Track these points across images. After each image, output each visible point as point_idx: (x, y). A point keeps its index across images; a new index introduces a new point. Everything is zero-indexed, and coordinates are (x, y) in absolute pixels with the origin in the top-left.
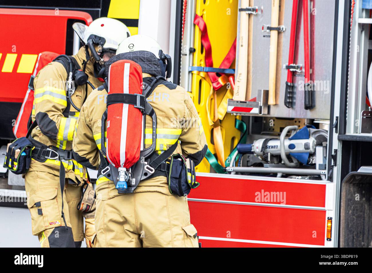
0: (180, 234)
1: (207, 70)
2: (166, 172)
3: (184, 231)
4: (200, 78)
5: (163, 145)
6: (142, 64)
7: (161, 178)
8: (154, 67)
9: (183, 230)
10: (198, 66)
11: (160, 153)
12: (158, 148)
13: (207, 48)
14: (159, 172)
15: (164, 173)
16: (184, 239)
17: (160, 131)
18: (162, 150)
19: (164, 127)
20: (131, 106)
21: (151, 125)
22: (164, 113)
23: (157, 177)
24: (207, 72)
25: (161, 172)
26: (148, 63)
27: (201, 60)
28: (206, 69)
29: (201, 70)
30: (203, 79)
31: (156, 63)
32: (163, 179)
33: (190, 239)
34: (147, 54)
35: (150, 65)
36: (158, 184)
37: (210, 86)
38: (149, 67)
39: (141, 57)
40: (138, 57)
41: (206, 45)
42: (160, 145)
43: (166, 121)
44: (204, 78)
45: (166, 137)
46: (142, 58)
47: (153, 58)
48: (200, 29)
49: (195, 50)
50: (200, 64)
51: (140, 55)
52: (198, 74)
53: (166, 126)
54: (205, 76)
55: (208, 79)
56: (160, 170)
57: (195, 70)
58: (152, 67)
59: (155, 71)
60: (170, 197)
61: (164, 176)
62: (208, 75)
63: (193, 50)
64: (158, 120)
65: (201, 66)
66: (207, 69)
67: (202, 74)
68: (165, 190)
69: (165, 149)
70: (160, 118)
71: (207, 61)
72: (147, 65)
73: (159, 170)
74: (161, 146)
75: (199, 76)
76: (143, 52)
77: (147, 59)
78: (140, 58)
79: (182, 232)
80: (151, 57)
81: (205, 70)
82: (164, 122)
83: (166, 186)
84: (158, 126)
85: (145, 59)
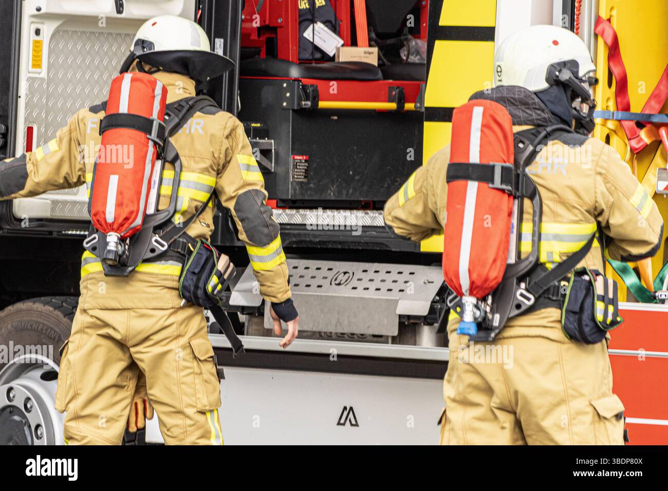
0: (586, 413)
1: (619, 118)
2: (560, 300)
3: (595, 408)
4: (607, 131)
5: (552, 253)
6: (512, 110)
7: (549, 313)
8: (536, 113)
9: (592, 405)
10: (603, 109)
11: (550, 266)
12: (543, 259)
13: (618, 78)
14: (547, 300)
15: (557, 302)
16: (593, 422)
17: (548, 227)
18: (553, 262)
19: (556, 219)
20: (484, 185)
21: (531, 217)
22: (555, 196)
23: (543, 310)
24: (620, 121)
25: (550, 301)
26: (523, 107)
27: (608, 99)
28: (617, 115)
29: (610, 116)
30: (613, 133)
31: (537, 107)
32: (553, 313)
33: (604, 423)
34: (519, 93)
35: (528, 111)
36: (543, 322)
37: (626, 145)
38: (526, 115)
39: (509, 98)
40: (504, 97)
41: (616, 71)
42: (548, 253)
43: (560, 209)
44: (615, 131)
45: (557, 237)
46: (512, 100)
47: (530, 98)
48: (606, 43)
49: (597, 81)
50: (607, 107)
51: (508, 94)
52: (604, 125)
53: (559, 219)
54: (616, 127)
55: (621, 133)
56: (549, 298)
57: (599, 117)
58: (531, 115)
59: (538, 119)
60: (566, 346)
61: (556, 308)
62: (622, 126)
63: (594, 80)
64: (545, 208)
65: (609, 109)
66: (620, 115)
67: (611, 125)
68: (557, 333)
69: (557, 259)
70: (549, 203)
71: (619, 100)
72: (522, 110)
73: (545, 298)
74: (550, 254)
75: (604, 128)
76: (512, 89)
77: (520, 102)
78: (509, 100)
79: (590, 409)
80: (526, 97)
81: (615, 118)
82: (556, 210)
83: (558, 325)
84: (544, 218)
85: (516, 101)
